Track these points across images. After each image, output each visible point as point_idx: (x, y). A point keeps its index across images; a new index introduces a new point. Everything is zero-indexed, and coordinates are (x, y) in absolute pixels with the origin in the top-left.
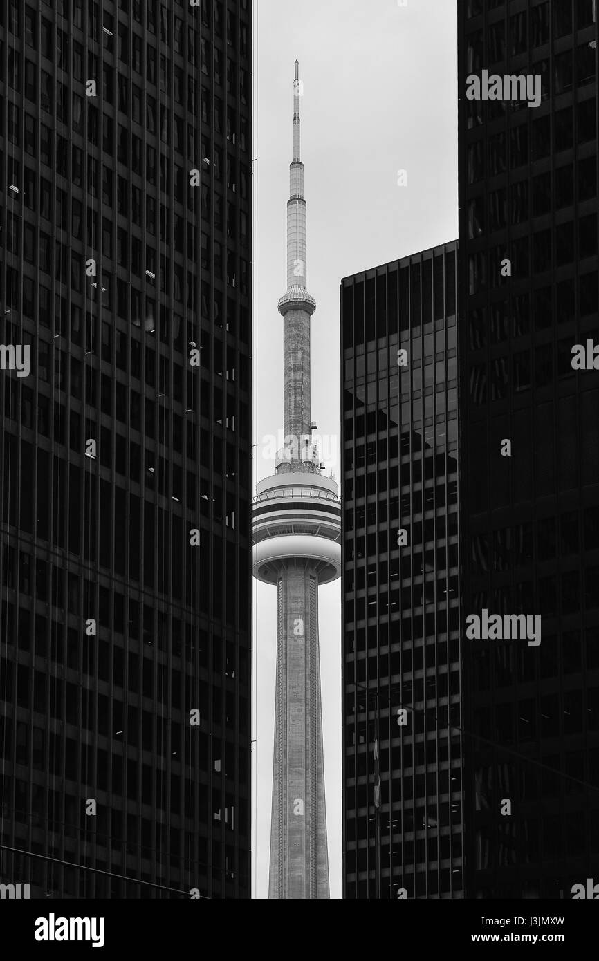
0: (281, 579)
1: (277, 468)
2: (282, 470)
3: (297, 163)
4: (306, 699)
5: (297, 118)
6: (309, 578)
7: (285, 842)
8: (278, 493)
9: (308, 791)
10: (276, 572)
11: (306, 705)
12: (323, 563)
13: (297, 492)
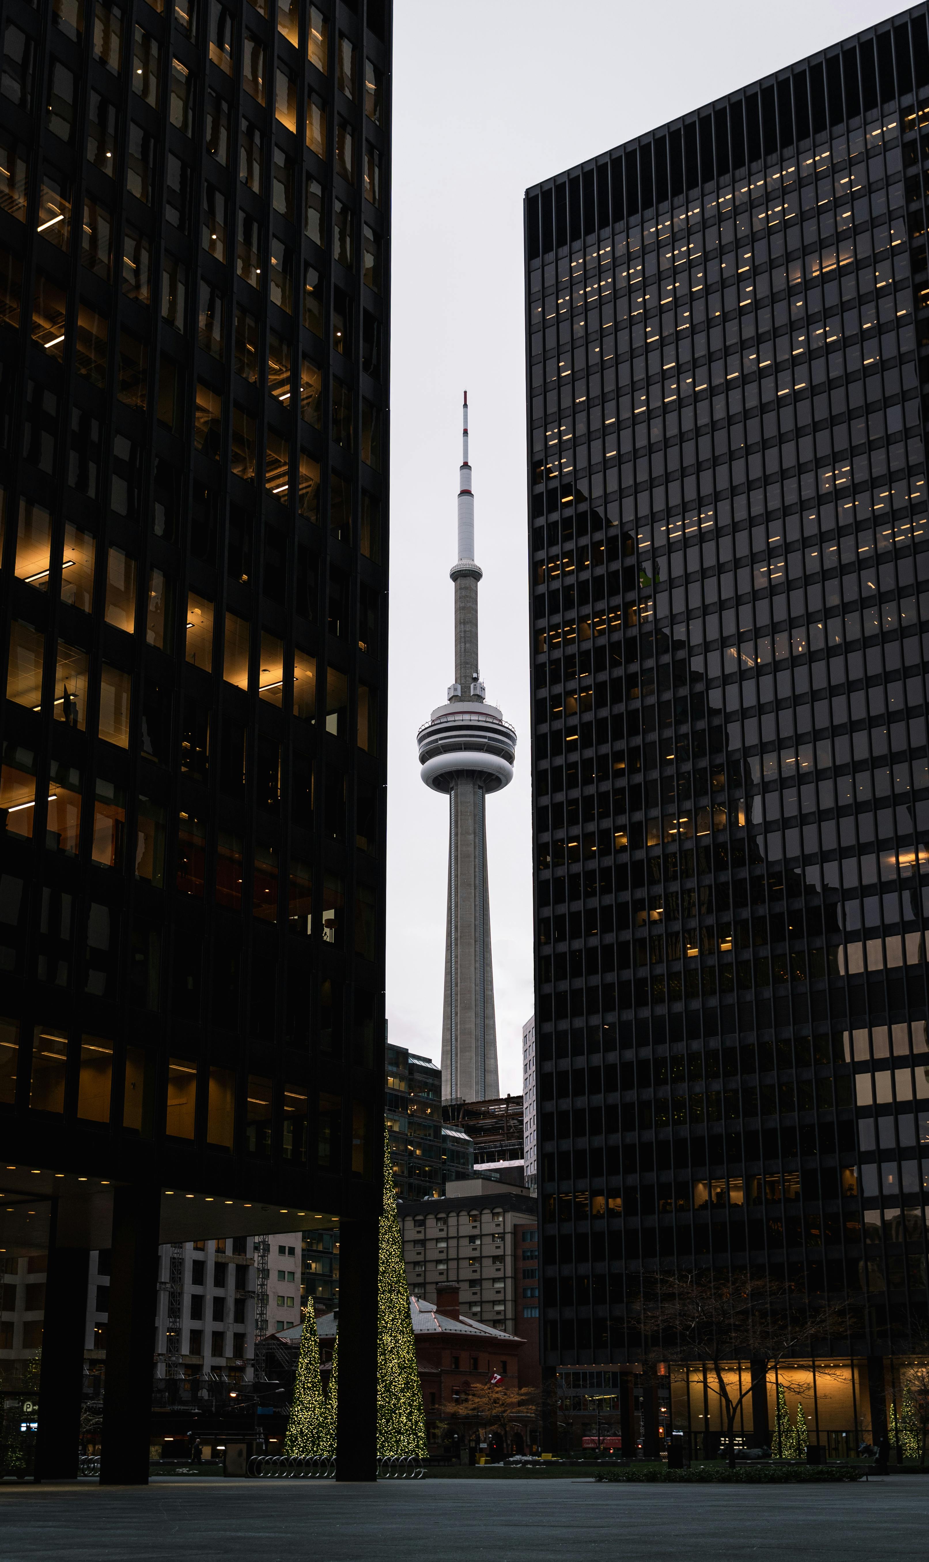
0: (452, 789)
1: (449, 700)
2: (453, 701)
3: (466, 466)
4: (475, 884)
5: (466, 432)
6: (477, 787)
7: (457, 1000)
8: (450, 718)
9: (477, 959)
10: (449, 783)
11: (475, 889)
12: (490, 775)
13: (467, 717)
